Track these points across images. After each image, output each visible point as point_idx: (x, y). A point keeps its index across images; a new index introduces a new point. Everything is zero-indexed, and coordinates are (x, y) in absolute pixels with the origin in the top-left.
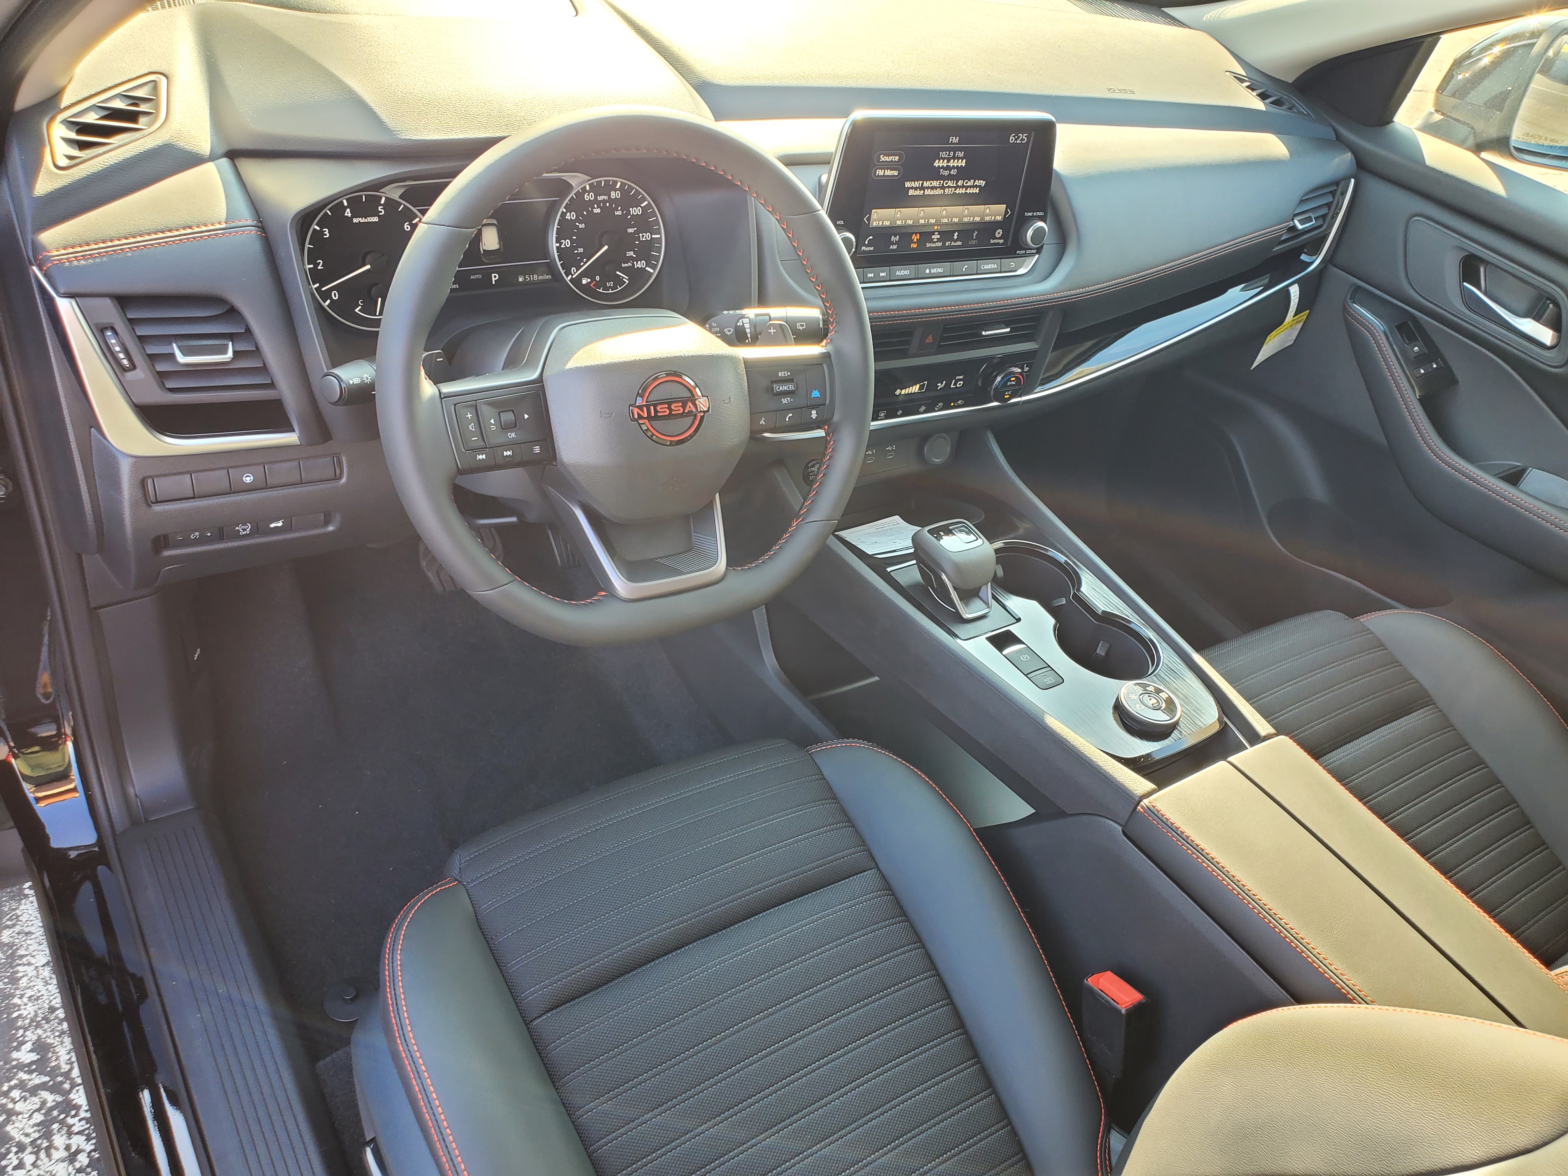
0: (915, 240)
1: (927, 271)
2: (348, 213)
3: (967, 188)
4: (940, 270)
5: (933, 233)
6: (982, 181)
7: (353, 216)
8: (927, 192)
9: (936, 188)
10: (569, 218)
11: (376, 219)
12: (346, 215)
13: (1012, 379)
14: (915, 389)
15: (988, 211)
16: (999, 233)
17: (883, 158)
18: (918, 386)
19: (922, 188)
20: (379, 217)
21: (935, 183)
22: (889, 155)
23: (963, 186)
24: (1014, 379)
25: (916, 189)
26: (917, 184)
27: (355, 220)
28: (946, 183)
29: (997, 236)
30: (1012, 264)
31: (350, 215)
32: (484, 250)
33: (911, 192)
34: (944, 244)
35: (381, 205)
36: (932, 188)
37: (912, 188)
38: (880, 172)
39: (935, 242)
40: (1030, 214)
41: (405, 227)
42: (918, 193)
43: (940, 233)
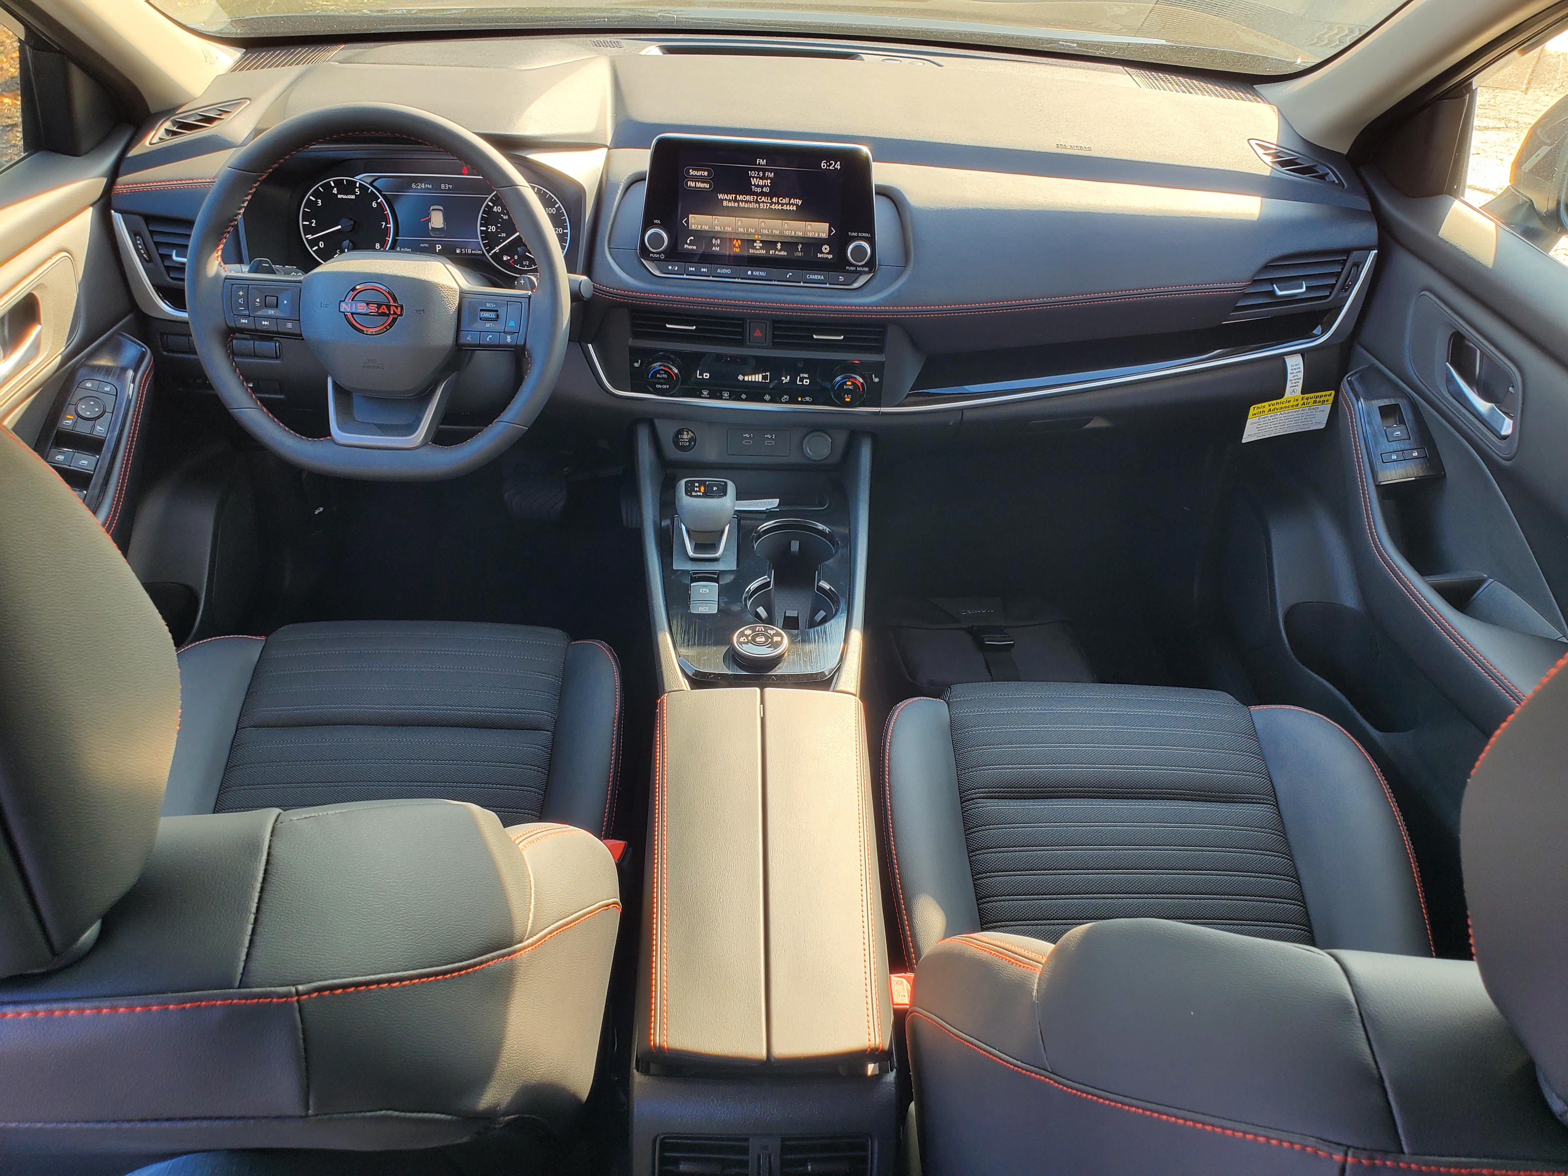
0: (737, 245)
1: (749, 273)
2: (335, 191)
3: (782, 205)
4: (762, 274)
5: (755, 241)
6: (798, 200)
7: (338, 194)
8: (742, 205)
9: (751, 202)
10: (496, 211)
11: (353, 197)
12: (334, 192)
13: (848, 383)
14: (758, 378)
15: (809, 227)
16: (826, 248)
17: (692, 172)
18: (761, 376)
19: (735, 201)
20: (356, 195)
21: (748, 198)
22: (698, 170)
23: (778, 203)
24: (850, 383)
25: (730, 201)
26: (730, 197)
27: (339, 196)
28: (760, 199)
29: (824, 250)
30: (840, 277)
31: (336, 192)
32: (432, 228)
33: (725, 203)
34: (768, 252)
35: (357, 188)
36: (746, 202)
37: (726, 200)
38: (691, 184)
39: (757, 249)
40: (855, 234)
41: (373, 204)
42: (732, 204)
43: (761, 242)
